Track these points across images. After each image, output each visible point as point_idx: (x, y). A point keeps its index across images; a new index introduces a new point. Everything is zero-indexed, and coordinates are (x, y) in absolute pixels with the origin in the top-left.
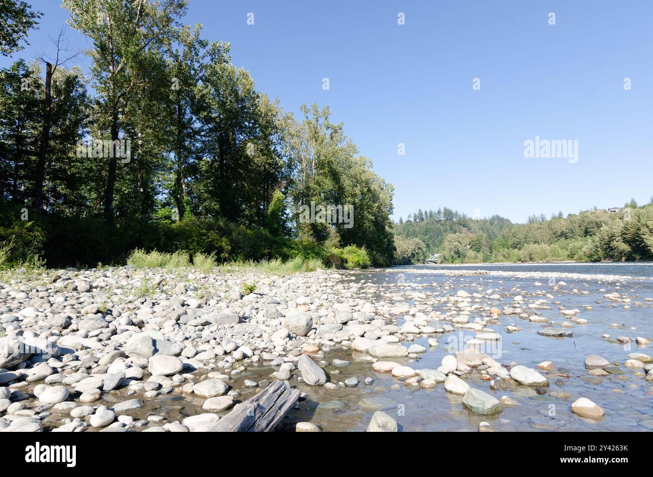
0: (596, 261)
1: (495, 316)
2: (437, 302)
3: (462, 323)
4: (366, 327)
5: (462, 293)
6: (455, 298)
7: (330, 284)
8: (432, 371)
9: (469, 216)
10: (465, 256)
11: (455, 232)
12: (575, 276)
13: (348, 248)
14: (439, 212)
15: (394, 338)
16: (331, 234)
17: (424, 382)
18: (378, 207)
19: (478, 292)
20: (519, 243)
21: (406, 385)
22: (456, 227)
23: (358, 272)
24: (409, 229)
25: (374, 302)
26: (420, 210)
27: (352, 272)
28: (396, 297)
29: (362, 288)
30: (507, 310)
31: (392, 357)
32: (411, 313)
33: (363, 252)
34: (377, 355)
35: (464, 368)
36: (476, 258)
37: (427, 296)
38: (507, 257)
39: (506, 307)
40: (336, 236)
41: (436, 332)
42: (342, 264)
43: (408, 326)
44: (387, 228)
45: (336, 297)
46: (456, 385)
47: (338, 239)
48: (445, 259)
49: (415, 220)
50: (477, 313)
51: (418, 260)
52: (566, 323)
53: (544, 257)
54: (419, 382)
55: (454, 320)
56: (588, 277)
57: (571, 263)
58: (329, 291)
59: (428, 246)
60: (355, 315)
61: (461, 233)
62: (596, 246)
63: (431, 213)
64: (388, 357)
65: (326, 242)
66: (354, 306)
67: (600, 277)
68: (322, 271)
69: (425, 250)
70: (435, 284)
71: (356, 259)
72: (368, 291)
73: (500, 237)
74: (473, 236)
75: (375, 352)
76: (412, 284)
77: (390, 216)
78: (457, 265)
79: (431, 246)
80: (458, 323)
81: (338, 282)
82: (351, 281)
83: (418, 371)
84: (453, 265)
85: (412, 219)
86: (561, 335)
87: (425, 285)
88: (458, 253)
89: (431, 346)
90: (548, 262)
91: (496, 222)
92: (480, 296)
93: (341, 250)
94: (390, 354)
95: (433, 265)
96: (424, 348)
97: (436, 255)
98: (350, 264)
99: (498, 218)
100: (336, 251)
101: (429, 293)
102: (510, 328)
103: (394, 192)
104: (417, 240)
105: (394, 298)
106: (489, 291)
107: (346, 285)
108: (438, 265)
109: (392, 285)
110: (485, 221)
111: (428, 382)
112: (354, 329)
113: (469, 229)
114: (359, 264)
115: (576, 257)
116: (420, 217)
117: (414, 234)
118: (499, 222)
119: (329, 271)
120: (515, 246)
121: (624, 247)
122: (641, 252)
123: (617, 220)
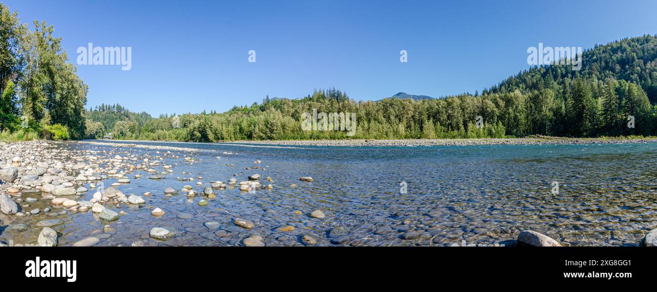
0: (187, 141)
1: (131, 170)
2: (102, 162)
3: (113, 174)
4: (54, 178)
5: (118, 157)
6: (113, 160)
7: (39, 149)
8: (86, 202)
9: (130, 111)
10: (126, 135)
11: (122, 120)
12: (175, 148)
13: (56, 126)
14: (114, 107)
15: (70, 184)
16: (45, 116)
17: (81, 208)
18: (78, 99)
19: (126, 156)
20: (154, 129)
21: (70, 211)
22: (123, 117)
23: (60, 143)
24: (95, 117)
25: (64, 161)
26: (103, 104)
27: (57, 142)
28: (79, 159)
29: (60, 153)
30: (139, 166)
31: (66, 195)
32: (85, 169)
33: (65, 129)
34: (57, 194)
35: (105, 198)
36: (132, 136)
37: (98, 159)
38: (147, 137)
39: (138, 165)
40: (49, 117)
41: (97, 180)
42: (51, 137)
43: (81, 177)
44: (82, 114)
45: (41, 158)
46: (98, 208)
47: (50, 119)
48: (115, 137)
49: (100, 110)
50: (123, 168)
51: (100, 137)
52: (163, 173)
53: (165, 138)
54: (78, 208)
55: (109, 172)
56: (181, 149)
57: (176, 142)
58: (37, 154)
59: (106, 127)
60: (49, 170)
61: (125, 121)
62: (188, 133)
63: (109, 106)
64: (63, 195)
65: (42, 120)
66: (51, 164)
67: (186, 149)
68: (37, 141)
69: (104, 130)
70: (104, 151)
71: (60, 134)
72: (63, 155)
73: (145, 125)
74: (131, 123)
75: (55, 192)
76: (92, 152)
77: (84, 106)
78: (121, 141)
79: (108, 128)
80: (111, 174)
81: (45, 149)
82: (54, 148)
83: (79, 202)
84: (119, 141)
85: (98, 109)
86: (160, 178)
87: (98, 152)
88: (122, 133)
89: (91, 187)
90: (166, 141)
91: (144, 116)
92: (127, 158)
93: (51, 127)
94: (65, 194)
95: (107, 140)
96: (87, 189)
97: (110, 134)
98: (56, 137)
99: (145, 113)
100: (47, 127)
101: (99, 157)
102: (137, 176)
103: (88, 90)
104: (99, 123)
105: (78, 160)
106: (132, 156)
107: (50, 150)
108: (110, 140)
109: (79, 151)
110: (138, 115)
111: (83, 208)
112: (46, 178)
113: (130, 119)
114: (62, 137)
115: (179, 139)
116: (103, 108)
117: (98, 119)
118: (145, 115)
119: (41, 141)
120: (152, 131)
121: (199, 135)
122: (205, 138)
123: (197, 120)
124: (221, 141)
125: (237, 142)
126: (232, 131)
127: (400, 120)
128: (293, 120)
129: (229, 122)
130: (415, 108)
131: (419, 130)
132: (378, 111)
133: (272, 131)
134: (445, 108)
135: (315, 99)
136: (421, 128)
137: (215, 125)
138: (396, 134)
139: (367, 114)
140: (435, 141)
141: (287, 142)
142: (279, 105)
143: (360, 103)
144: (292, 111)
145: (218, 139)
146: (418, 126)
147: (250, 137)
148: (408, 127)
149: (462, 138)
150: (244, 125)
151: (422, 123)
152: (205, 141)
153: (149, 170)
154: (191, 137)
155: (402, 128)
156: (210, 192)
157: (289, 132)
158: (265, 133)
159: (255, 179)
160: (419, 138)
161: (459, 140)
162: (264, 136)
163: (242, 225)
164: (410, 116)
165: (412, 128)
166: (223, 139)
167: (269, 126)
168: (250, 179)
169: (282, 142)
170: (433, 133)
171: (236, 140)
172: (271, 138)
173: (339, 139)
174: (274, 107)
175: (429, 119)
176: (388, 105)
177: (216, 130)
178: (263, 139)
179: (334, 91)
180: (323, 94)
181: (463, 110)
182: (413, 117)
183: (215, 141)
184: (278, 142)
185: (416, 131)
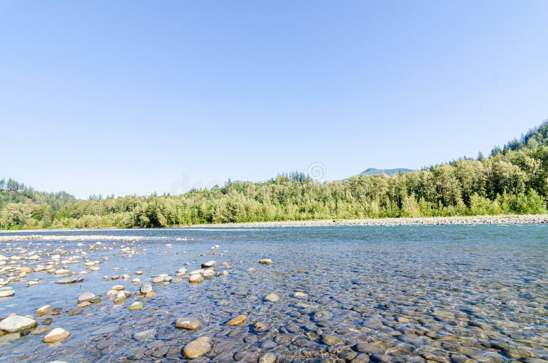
0: (130, 227)
1: (23, 274)
10: (24, 223)
11: (18, 202)
14: (3, 182)
20: (78, 214)
22: (20, 197)
30: (40, 267)
36: (36, 224)
38: (66, 225)
52: (83, 272)
53: (96, 225)
57: (113, 229)
61: (24, 203)
62: (131, 218)
73: (63, 209)
74: (37, 206)
78: (12, 231)
86: (74, 282)
88: (16, 220)
90: (98, 228)
91: (62, 197)
92: (18, 258)
99: (64, 193)
102: (31, 283)
110: (52, 195)
113: (34, 200)
115: (118, 225)
118: (66, 197)
120: (75, 216)
121: (147, 220)
122: (154, 222)
123: (146, 203)
124: (175, 226)
125: (195, 226)
126: (190, 215)
127: (372, 199)
128: (258, 203)
129: (185, 205)
130: (390, 184)
131: (397, 208)
132: (345, 190)
133: (234, 214)
134: (432, 179)
135: (279, 182)
136: (400, 206)
137: (169, 208)
138: (368, 213)
139: (334, 194)
140: (421, 219)
141: (250, 224)
142: (242, 188)
143: (324, 183)
144: (255, 194)
145: (172, 223)
146: (395, 204)
147: (210, 220)
148: (383, 204)
149: (462, 214)
150: (204, 208)
151: (400, 200)
152: (154, 227)
153: (57, 272)
154: (138, 222)
155: (375, 206)
156: (148, 289)
157: (252, 214)
158: (228, 217)
159: (210, 267)
160: (398, 217)
161: (457, 217)
162: (226, 219)
163: (185, 327)
164: (384, 192)
165: (388, 206)
166: (178, 223)
167: (230, 208)
168: (203, 267)
169: (245, 224)
170: (416, 211)
171: (193, 224)
172: (233, 221)
173: (304, 219)
174: (237, 190)
175: (409, 194)
176: (356, 183)
177: (170, 214)
178: (225, 222)
179: (297, 173)
180: (287, 177)
181: (460, 179)
182: (388, 194)
183: (168, 226)
184: (241, 224)
185: (394, 209)
